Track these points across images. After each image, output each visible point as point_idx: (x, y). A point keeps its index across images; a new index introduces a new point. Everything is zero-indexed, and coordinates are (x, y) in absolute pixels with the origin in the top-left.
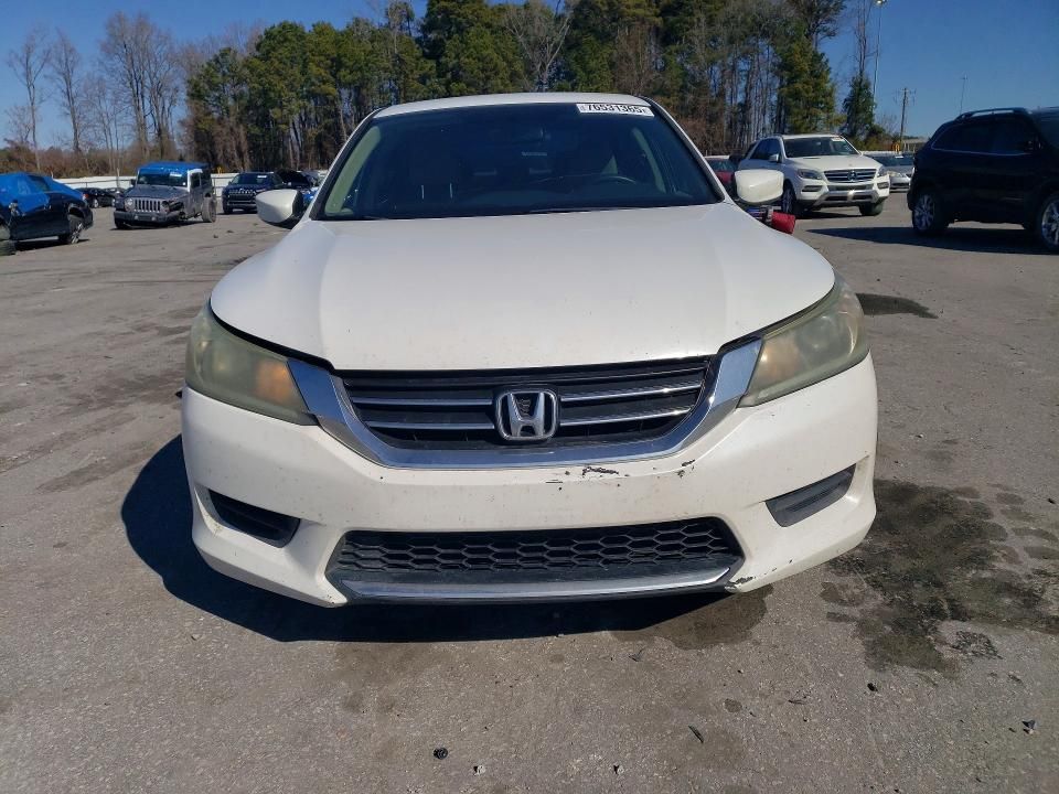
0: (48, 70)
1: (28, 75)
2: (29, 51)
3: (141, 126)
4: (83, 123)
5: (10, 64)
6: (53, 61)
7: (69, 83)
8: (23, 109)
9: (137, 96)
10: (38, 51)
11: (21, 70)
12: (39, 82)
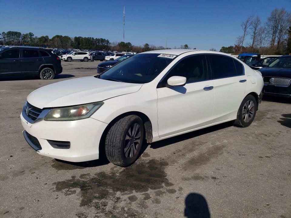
0: (251, 27)
1: (245, 28)
2: (247, 22)
3: (273, 41)
4: (256, 40)
5: (242, 26)
6: (253, 24)
7: (255, 29)
8: (241, 37)
9: (275, 32)
10: (250, 22)
11: (244, 27)
12: (248, 30)
